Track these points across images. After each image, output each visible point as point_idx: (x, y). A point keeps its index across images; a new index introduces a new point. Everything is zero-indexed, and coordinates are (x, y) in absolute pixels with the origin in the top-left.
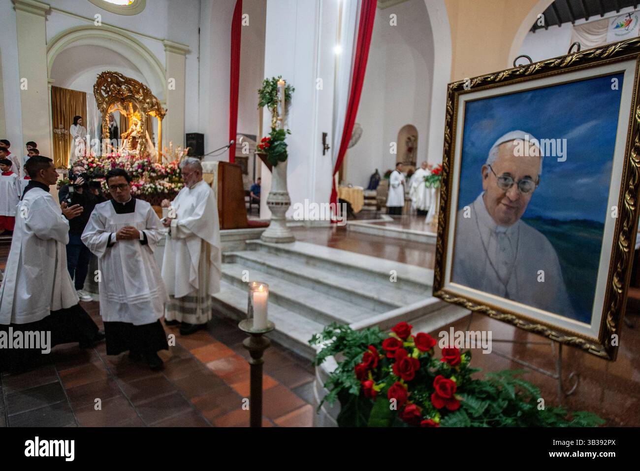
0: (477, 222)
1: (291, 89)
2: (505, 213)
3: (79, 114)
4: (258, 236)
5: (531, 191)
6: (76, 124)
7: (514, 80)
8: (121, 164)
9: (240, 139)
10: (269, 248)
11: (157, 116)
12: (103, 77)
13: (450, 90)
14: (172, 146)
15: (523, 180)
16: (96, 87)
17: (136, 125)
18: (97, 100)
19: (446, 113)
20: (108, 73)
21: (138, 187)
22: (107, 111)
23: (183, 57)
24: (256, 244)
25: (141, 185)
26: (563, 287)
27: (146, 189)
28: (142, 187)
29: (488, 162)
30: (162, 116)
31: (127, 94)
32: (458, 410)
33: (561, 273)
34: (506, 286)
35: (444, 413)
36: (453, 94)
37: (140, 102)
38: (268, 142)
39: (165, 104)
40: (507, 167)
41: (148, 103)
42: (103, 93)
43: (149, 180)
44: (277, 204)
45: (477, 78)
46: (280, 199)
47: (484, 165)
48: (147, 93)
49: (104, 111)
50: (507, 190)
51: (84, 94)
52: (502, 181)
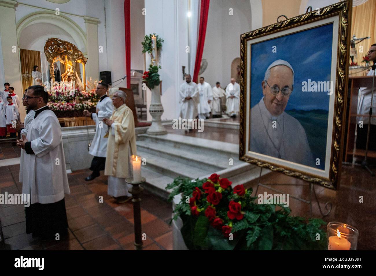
0: (261, 115)
1: (162, 40)
2: (276, 108)
3: (37, 64)
4: (145, 132)
5: (289, 95)
6: (35, 70)
7: (275, 31)
8: (62, 93)
9: (133, 73)
10: (152, 138)
11: (82, 63)
12: (49, 41)
13: (242, 38)
14: (92, 80)
15: (284, 88)
16: (45, 48)
17: (70, 69)
18: (46, 55)
19: (241, 52)
20: (52, 39)
21: (72, 106)
22: (52, 62)
23: (96, 25)
24: (144, 137)
25: (74, 105)
26: (309, 150)
27: (77, 107)
28: (75, 106)
29: (265, 79)
30: (85, 62)
31: (64, 51)
32: (242, 219)
33: (307, 142)
34: (279, 152)
35: (235, 221)
36: (244, 40)
37: (72, 55)
38: (148, 75)
39: (87, 55)
40: (275, 81)
41: (76, 55)
42: (50, 51)
43: (79, 101)
44: (155, 111)
45: (256, 30)
46: (157, 108)
47: (263, 81)
48: (75, 49)
49: (51, 62)
50: (276, 94)
51: (39, 52)
52: (273, 90)
